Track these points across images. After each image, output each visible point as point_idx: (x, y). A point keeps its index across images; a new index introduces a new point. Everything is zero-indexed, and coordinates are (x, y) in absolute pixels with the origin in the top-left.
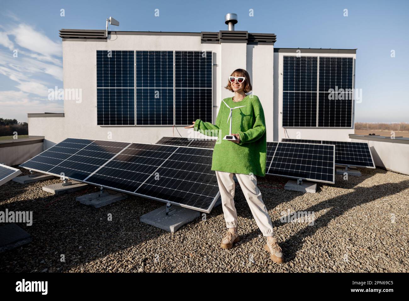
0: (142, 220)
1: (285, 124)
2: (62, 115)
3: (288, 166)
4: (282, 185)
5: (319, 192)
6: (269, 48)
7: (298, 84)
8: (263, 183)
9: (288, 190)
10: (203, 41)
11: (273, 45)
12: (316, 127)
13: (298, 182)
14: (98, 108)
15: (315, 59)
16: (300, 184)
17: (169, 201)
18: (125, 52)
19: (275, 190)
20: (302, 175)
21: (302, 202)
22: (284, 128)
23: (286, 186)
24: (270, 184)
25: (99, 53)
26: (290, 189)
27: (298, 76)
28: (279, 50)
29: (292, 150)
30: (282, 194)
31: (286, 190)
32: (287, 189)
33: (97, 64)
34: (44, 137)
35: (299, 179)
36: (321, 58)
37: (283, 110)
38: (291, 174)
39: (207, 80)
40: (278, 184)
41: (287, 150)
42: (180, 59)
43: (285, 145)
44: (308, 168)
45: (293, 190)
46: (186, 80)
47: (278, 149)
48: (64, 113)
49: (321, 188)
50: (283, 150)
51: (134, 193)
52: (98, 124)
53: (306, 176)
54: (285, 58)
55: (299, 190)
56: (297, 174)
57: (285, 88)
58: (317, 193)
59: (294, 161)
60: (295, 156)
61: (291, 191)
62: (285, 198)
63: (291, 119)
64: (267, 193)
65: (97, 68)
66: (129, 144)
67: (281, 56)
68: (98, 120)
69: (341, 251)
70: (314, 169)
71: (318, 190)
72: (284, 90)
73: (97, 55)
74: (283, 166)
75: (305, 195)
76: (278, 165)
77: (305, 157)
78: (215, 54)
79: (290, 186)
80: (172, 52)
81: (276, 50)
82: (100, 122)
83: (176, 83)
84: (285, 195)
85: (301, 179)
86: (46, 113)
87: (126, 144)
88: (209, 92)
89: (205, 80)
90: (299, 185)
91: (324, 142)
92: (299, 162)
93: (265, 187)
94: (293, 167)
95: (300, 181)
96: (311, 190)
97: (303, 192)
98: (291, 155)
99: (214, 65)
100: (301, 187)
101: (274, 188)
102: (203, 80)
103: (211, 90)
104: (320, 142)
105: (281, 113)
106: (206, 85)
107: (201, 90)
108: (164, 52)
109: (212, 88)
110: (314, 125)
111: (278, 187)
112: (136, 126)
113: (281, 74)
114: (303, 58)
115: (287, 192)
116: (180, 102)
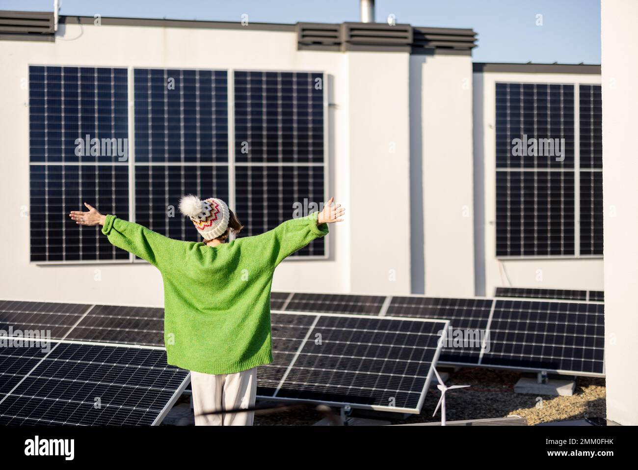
1: (501, 251)
3: (518, 349)
4: (509, 387)
5: (578, 394)
6: (462, 64)
9: (522, 394)
10: (302, 45)
11: (470, 55)
12: (576, 256)
13: (540, 379)
14: (32, 217)
15: (569, 88)
16: (544, 382)
17: (348, 404)
18: (104, 72)
19: (498, 394)
20: (547, 364)
21: (548, 409)
22: (500, 260)
23: (517, 387)
24: (484, 385)
25: (36, 73)
26: (525, 392)
27: (529, 131)
28: (485, 68)
29: (524, 316)
30: (511, 399)
31: (519, 394)
32: (519, 391)
33: (31, 103)
35: (541, 372)
36: (583, 88)
37: (498, 217)
38: (526, 363)
39: (314, 145)
40: (499, 386)
41: (515, 315)
42: (245, 90)
43: (508, 304)
44: (558, 351)
45: (530, 392)
46: (262, 144)
47: (496, 314)
49: (583, 388)
50: (506, 315)
52: (33, 259)
53: (555, 365)
54: (501, 88)
55: (542, 392)
56: (536, 363)
57: (500, 161)
58: (574, 396)
59: (530, 338)
60: (532, 327)
61: (527, 395)
63: (516, 239)
64: (484, 399)
65: (32, 110)
67: (490, 80)
68: (32, 250)
70: (568, 352)
71: (577, 391)
72: (498, 165)
73: (32, 78)
74: (508, 348)
76: (499, 348)
77: (551, 328)
78: (331, 77)
79: (523, 386)
80: (225, 73)
81: (478, 68)
82: (37, 255)
83: (236, 152)
84: (518, 401)
85: (544, 371)
88: (319, 173)
89: (307, 144)
90: (541, 386)
91: (593, 295)
92: (539, 339)
93: (477, 391)
94: (528, 350)
95: (543, 376)
96: (565, 391)
97: (549, 395)
98: (522, 326)
99: (329, 105)
100: (545, 386)
101: (495, 391)
102: (303, 145)
103: (322, 168)
104: (583, 293)
105: (491, 223)
106: (311, 156)
107: (299, 168)
108: (205, 74)
109: (326, 164)
110: (570, 251)
111: (501, 391)
112: (133, 264)
113: (491, 126)
114: (542, 87)
115: (521, 396)
116: (246, 200)
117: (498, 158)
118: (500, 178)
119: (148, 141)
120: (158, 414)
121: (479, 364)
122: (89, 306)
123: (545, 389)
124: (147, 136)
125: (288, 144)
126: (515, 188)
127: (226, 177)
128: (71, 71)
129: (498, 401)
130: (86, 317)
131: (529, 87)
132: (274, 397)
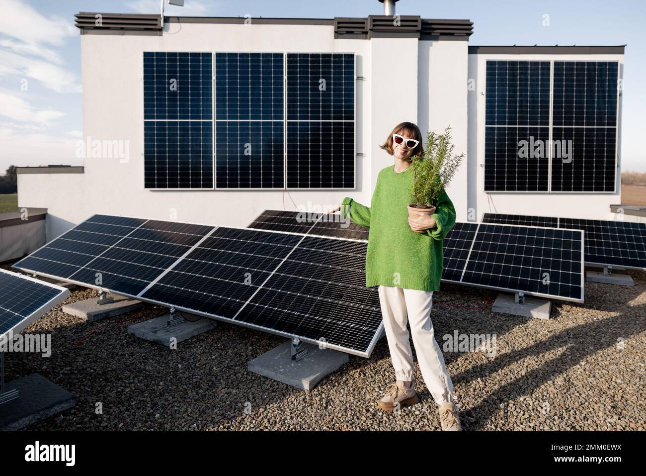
0: (251, 369)
1: (488, 187)
2: (80, 170)
3: (497, 269)
4: (488, 303)
5: (555, 317)
6: (460, 47)
7: (513, 112)
8: (453, 299)
9: (499, 314)
10: (338, 34)
11: (468, 40)
12: (548, 192)
13: (517, 299)
14: (146, 157)
15: (546, 64)
16: (520, 302)
17: (297, 336)
18: (195, 55)
19: (476, 312)
20: (523, 286)
21: (525, 337)
22: (488, 193)
23: (495, 307)
24: (465, 300)
25: (148, 57)
26: (502, 311)
27: (513, 96)
28: (478, 50)
29: (504, 239)
31: (496, 313)
32: (497, 310)
33: (145, 77)
34: (47, 209)
35: (518, 293)
36: (556, 63)
37: (486, 161)
38: (504, 283)
39: (346, 107)
40: (479, 301)
41: (496, 238)
42: (296, 67)
43: (490, 228)
44: (535, 274)
45: (507, 312)
46: (307, 106)
47: (479, 237)
48: (84, 166)
49: (559, 309)
50: (488, 238)
51: (233, 320)
52: (147, 186)
53: (532, 287)
54: (490, 65)
55: (519, 314)
56: (514, 284)
57: (489, 119)
58: (551, 319)
59: (508, 260)
60: (511, 250)
61: (504, 315)
62: (494, 329)
63: (501, 177)
64: (461, 319)
65: (145, 83)
66: (213, 228)
67: (482, 60)
68: (146, 180)
69: (597, 426)
71: (554, 313)
72: (487, 123)
73: (145, 60)
74: (488, 268)
75: (530, 324)
76: (479, 267)
77: (529, 251)
78: (360, 58)
79: (501, 305)
80: (281, 55)
81: (473, 50)
82: (149, 184)
83: (289, 112)
84: (495, 323)
85: (521, 293)
86: (50, 166)
87: (206, 229)
88: (350, 128)
89: (341, 107)
90: (518, 305)
91: (563, 221)
92: (517, 261)
93: (457, 307)
94: (506, 270)
95: (520, 297)
96: (541, 314)
97: (526, 317)
98: (502, 248)
99: (358, 77)
100: (522, 307)
101: (474, 308)
102: (338, 107)
103: (352, 124)
104: (555, 220)
105: (481, 165)
106: (343, 115)
107: (335, 124)
108: (267, 56)
109: (355, 121)
111: (480, 308)
112: (215, 191)
113: (482, 94)
114: (524, 64)
115: (498, 316)
116: (296, 146)
117: (487, 118)
118: (489, 133)
119: (226, 105)
121: (461, 282)
123: (522, 310)
124: (225, 101)
125: (326, 106)
128: (173, 55)
129: (474, 322)
131: (513, 64)
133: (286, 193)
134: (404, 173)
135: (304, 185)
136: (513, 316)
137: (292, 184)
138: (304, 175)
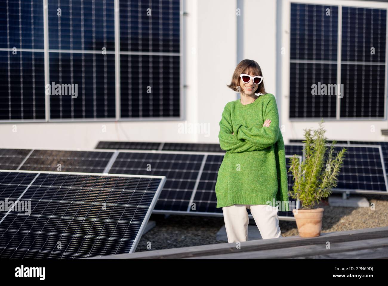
1: (293, 115)
7: (310, 49)
9: (336, 207)
12: (337, 119)
13: (345, 196)
15: (335, 9)
16: (348, 199)
20: (348, 187)
22: (292, 121)
26: (337, 205)
27: (311, 36)
31: (334, 207)
32: (334, 205)
35: (345, 192)
36: (344, 8)
37: (291, 93)
39: (172, 41)
44: (354, 178)
45: (341, 205)
46: (138, 40)
53: (355, 187)
54: (294, 6)
56: (341, 186)
57: (293, 56)
63: (301, 107)
67: (287, 2)
70: (361, 179)
72: (291, 58)
79: (335, 202)
83: (121, 45)
85: (348, 191)
88: (177, 60)
89: (169, 41)
91: (352, 143)
95: (347, 195)
96: (363, 204)
99: (184, 13)
100: (350, 201)
102: (166, 41)
103: (178, 58)
104: (346, 142)
105: (286, 97)
106: (171, 49)
107: (164, 57)
109: (181, 54)
110: (333, 115)
112: (48, 122)
113: (286, 32)
114: (319, 7)
116: (127, 78)
117: (291, 54)
118: (293, 66)
119: (58, 35)
120: (141, 225)
122: (29, 151)
123: (350, 203)
124: (57, 31)
125: (156, 40)
126: (302, 74)
127: (113, 61)
130: (28, 158)
131: (311, 6)
132: (188, 212)
133: (118, 125)
134: (250, 104)
135: (135, 115)
136: (346, 208)
137: (124, 114)
138: (135, 105)
